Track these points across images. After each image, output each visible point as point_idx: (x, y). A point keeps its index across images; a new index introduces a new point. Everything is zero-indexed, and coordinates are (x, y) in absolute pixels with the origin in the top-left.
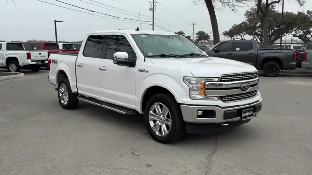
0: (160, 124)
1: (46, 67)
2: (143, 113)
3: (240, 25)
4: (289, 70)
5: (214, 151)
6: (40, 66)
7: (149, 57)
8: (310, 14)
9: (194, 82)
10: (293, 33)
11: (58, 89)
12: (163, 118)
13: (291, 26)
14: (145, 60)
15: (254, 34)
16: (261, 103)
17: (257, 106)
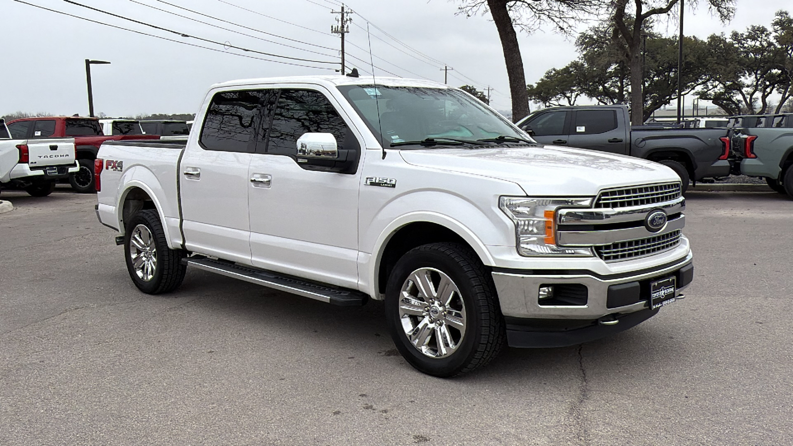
0: (431, 326)
1: (69, 185)
2: (381, 297)
3: (566, 70)
4: (712, 182)
5: (584, 395)
6: (54, 180)
7: (393, 146)
8: (739, 42)
9: (525, 210)
10: (699, 88)
11: (125, 241)
12: (441, 309)
13: (691, 72)
14: (384, 154)
15: (600, 94)
16: (690, 263)
17: (683, 270)
